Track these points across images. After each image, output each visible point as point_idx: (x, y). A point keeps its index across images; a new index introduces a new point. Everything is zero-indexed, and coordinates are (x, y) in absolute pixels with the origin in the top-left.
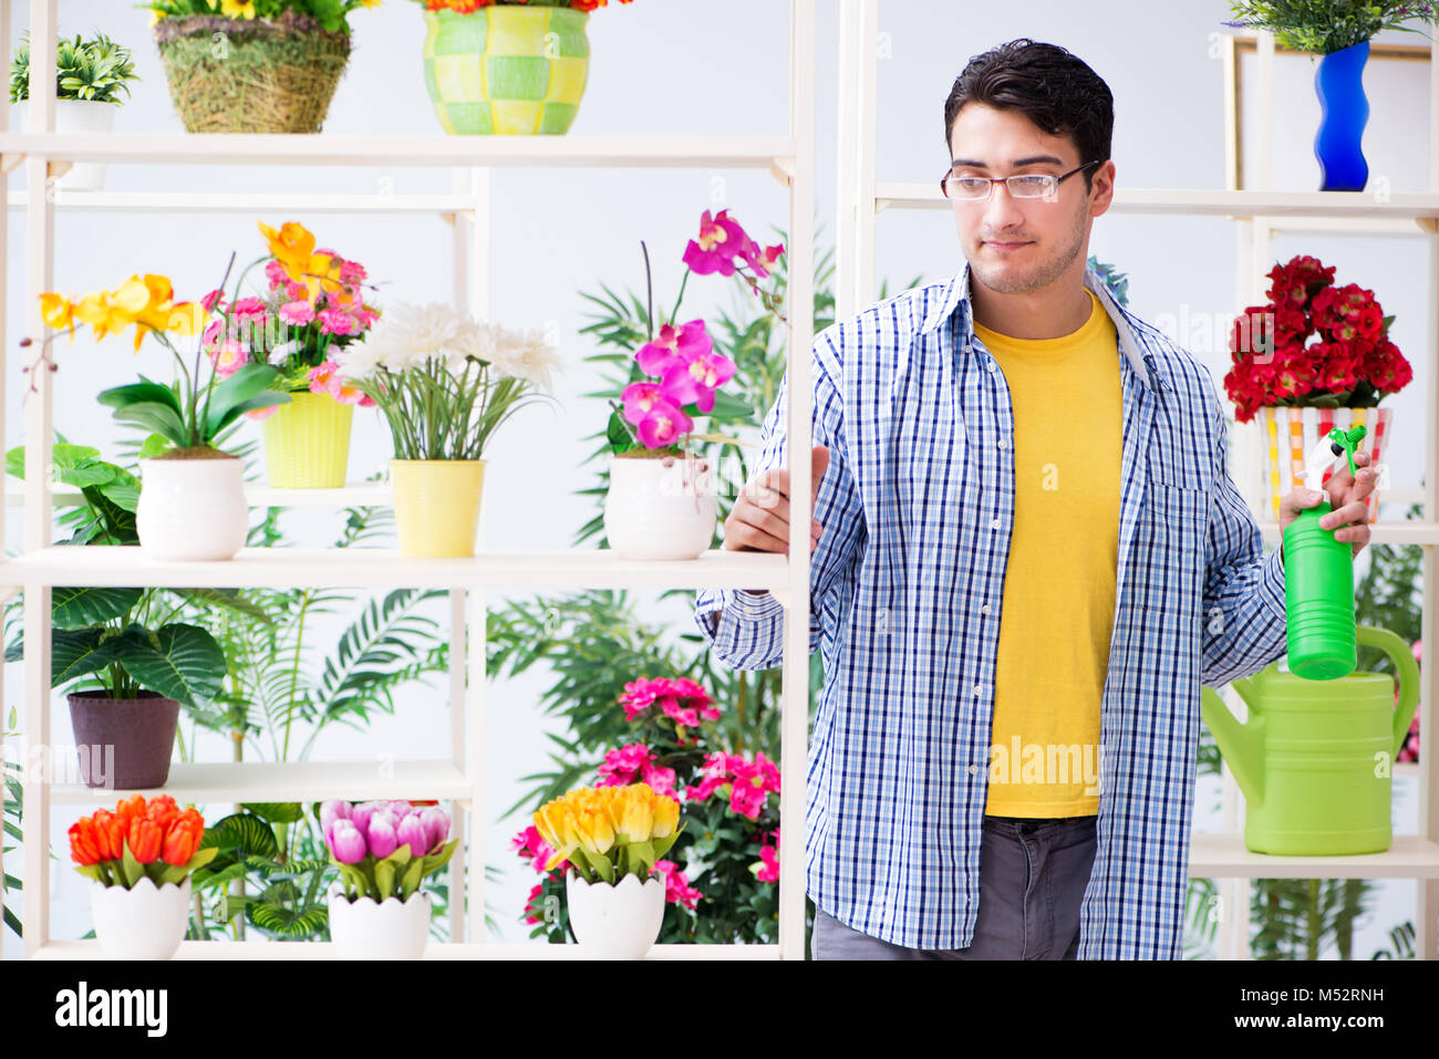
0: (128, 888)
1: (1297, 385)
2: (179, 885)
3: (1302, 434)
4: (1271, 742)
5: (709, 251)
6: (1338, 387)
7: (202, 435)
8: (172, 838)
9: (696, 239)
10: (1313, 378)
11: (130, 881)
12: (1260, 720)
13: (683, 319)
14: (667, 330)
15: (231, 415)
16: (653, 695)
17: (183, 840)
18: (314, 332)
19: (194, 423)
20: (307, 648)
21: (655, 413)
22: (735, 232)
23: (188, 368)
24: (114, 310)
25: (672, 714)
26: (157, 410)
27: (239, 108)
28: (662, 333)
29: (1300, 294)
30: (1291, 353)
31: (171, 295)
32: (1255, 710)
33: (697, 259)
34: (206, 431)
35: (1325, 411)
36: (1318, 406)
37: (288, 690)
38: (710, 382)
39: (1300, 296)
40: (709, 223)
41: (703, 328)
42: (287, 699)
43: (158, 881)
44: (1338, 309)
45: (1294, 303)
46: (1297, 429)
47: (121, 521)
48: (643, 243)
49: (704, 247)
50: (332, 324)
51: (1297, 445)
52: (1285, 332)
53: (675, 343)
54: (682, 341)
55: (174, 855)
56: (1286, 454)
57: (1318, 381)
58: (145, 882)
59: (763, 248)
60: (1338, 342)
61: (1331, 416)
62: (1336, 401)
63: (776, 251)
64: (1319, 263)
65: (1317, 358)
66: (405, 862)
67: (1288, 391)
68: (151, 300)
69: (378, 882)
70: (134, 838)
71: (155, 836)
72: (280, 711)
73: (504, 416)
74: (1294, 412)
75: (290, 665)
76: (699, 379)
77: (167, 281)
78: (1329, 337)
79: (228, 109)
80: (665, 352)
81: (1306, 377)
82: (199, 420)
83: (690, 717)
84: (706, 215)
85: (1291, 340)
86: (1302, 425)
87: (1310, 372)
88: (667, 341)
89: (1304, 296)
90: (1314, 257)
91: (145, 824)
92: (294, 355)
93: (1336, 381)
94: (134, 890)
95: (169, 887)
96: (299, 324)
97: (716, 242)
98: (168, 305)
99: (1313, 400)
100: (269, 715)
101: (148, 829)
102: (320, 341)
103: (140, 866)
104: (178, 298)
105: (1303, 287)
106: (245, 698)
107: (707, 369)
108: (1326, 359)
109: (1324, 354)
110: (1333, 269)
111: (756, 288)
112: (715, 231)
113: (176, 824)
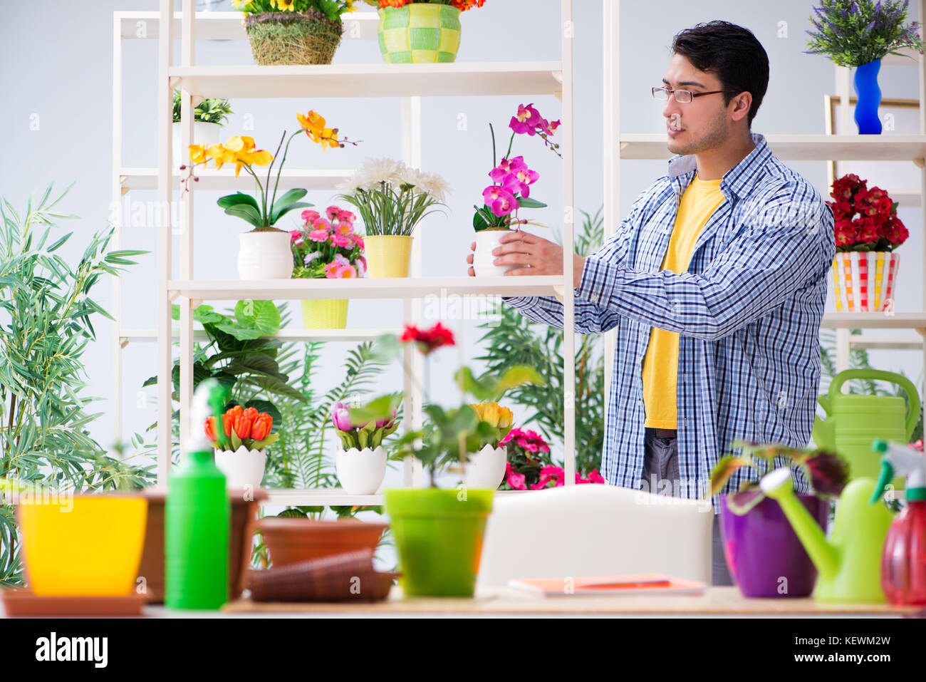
0: (234, 451)
1: (846, 239)
2: (260, 450)
3: (850, 266)
4: (838, 430)
5: (522, 122)
6: (868, 239)
7: (269, 222)
8: (256, 426)
9: (516, 117)
10: (855, 236)
11: (235, 449)
12: (832, 419)
13: (511, 157)
14: (504, 161)
15: (282, 213)
16: (513, 435)
17: (261, 426)
18: (328, 247)
19: (265, 216)
20: (326, 441)
21: (500, 198)
22: (535, 114)
23: (262, 185)
24: (226, 151)
25: (523, 445)
26: (248, 209)
27: (286, 58)
28: (502, 163)
29: (848, 193)
30: (844, 223)
31: (254, 146)
32: (829, 413)
33: (516, 125)
34: (272, 220)
35: (862, 253)
36: (858, 250)
37: (316, 468)
38: (527, 182)
39: (848, 194)
40: (522, 110)
41: (523, 160)
42: (315, 473)
43: (249, 449)
44: (868, 199)
45: (845, 198)
46: (848, 263)
47: (225, 345)
48: (490, 124)
49: (520, 120)
50: (337, 241)
51: (848, 272)
52: (840, 213)
53: (509, 168)
54: (512, 166)
55: (257, 434)
56: (843, 278)
57: (858, 237)
58: (243, 448)
59: (549, 122)
60: (868, 217)
61: (865, 256)
62: (867, 248)
63: (556, 124)
64: (858, 177)
65: (857, 225)
66: (373, 430)
67: (842, 243)
68: (244, 147)
69: (360, 441)
70: (237, 425)
71: (248, 424)
72: (311, 481)
73: (421, 216)
74: (846, 254)
75: (317, 452)
76: (521, 181)
77: (252, 140)
78: (863, 216)
79: (281, 58)
80: (503, 172)
81: (851, 235)
82: (268, 213)
83: (533, 448)
84: (521, 106)
85: (843, 217)
86: (850, 261)
87: (854, 233)
88: (505, 167)
89: (850, 194)
90: (855, 174)
91: (242, 418)
92: (318, 259)
93: (867, 237)
94: (237, 452)
95: (254, 451)
96: (319, 241)
97: (526, 118)
98: (253, 150)
99: (856, 247)
100: (305, 483)
101: (244, 420)
102: (331, 252)
103: (240, 440)
104: (258, 148)
105: (849, 189)
106: (293, 473)
107: (526, 176)
108: (862, 226)
109: (861, 224)
110: (866, 181)
111: (547, 141)
112: (525, 112)
113: (258, 419)
